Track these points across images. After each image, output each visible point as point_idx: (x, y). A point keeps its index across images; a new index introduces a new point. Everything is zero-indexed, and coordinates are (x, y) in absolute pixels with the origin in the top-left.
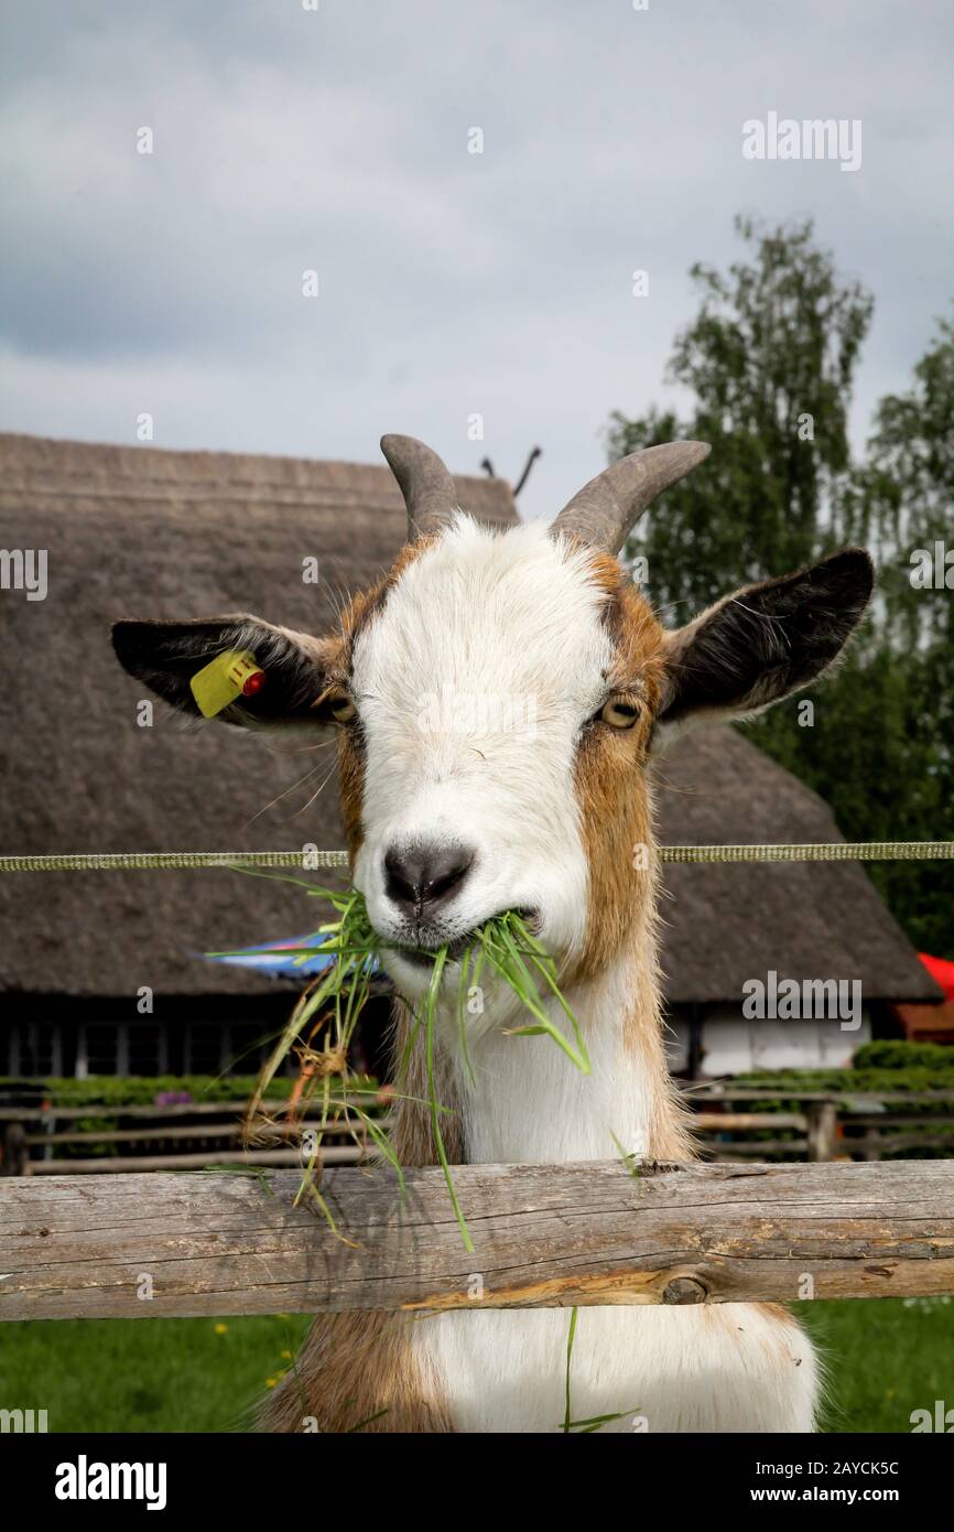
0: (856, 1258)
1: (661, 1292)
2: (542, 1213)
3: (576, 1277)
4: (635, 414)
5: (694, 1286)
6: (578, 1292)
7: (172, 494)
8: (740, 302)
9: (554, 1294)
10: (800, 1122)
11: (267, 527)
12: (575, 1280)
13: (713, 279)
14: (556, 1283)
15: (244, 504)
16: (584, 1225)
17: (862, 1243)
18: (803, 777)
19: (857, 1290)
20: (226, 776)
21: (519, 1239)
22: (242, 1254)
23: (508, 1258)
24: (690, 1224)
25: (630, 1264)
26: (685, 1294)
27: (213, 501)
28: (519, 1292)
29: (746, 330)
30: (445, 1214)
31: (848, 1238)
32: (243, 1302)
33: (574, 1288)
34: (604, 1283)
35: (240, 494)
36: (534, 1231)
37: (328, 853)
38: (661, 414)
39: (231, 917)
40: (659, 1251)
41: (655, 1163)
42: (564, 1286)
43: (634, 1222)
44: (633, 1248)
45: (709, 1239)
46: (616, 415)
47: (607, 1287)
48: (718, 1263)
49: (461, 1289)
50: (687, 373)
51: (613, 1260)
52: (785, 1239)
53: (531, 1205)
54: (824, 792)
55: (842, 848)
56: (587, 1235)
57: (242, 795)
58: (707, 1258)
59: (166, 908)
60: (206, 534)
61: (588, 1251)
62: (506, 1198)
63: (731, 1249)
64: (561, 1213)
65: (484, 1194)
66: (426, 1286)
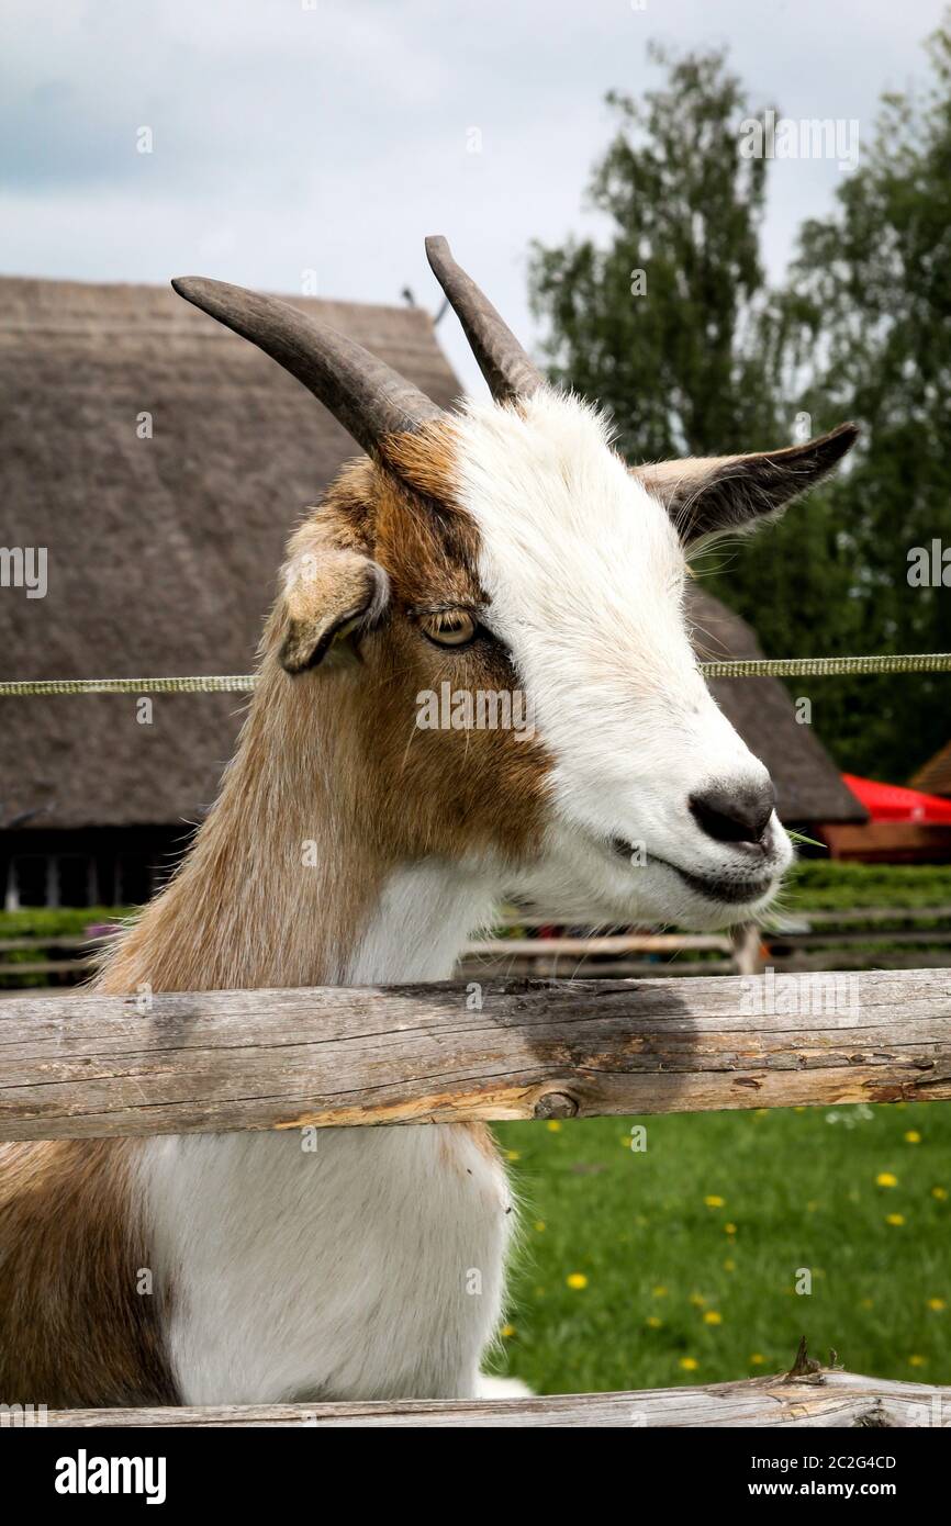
0: (725, 1071)
1: (532, 1107)
2: (413, 1032)
3: (448, 1094)
4: (553, 242)
5: (563, 1101)
6: (450, 1108)
7: (93, 327)
8: (654, 127)
9: (426, 1111)
10: (725, 943)
11: (187, 359)
12: (447, 1097)
13: (628, 107)
14: (429, 1100)
15: (164, 337)
16: (456, 1042)
17: (732, 1055)
18: (726, 601)
19: (726, 1102)
20: (151, 608)
21: (392, 1058)
22: (116, 1076)
23: (380, 1076)
24: (562, 1040)
25: (502, 1080)
26: (557, 1109)
27: (133, 334)
28: (391, 1109)
29: (660, 154)
30: (320, 1033)
31: (718, 1050)
32: (117, 1124)
33: (447, 1104)
34: (477, 1099)
35: (159, 326)
36: (406, 1050)
37: (204, 678)
38: (579, 242)
39: (160, 749)
40: (529, 1067)
41: (527, 981)
42: (436, 1103)
43: (506, 1039)
44: (504, 1064)
45: (580, 1054)
46: (535, 244)
47: (478, 1104)
48: (589, 1078)
49: (334, 1107)
50: (604, 200)
51: (484, 1077)
52: (655, 1053)
53: (404, 1024)
54: (748, 616)
55: (716, 666)
56: (459, 1052)
57: (168, 628)
58: (578, 1073)
59: (94, 742)
60: (127, 367)
61: (461, 1069)
62: (378, 1017)
63: (601, 1063)
64: (433, 1031)
65: (356, 1014)
66: (300, 1105)
